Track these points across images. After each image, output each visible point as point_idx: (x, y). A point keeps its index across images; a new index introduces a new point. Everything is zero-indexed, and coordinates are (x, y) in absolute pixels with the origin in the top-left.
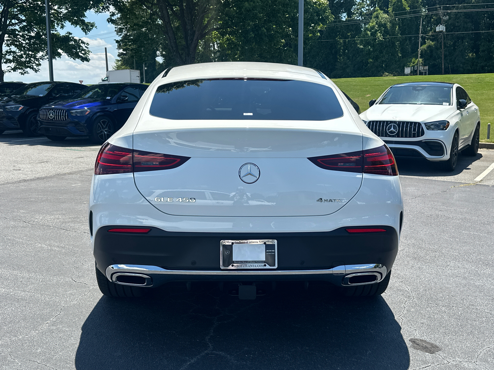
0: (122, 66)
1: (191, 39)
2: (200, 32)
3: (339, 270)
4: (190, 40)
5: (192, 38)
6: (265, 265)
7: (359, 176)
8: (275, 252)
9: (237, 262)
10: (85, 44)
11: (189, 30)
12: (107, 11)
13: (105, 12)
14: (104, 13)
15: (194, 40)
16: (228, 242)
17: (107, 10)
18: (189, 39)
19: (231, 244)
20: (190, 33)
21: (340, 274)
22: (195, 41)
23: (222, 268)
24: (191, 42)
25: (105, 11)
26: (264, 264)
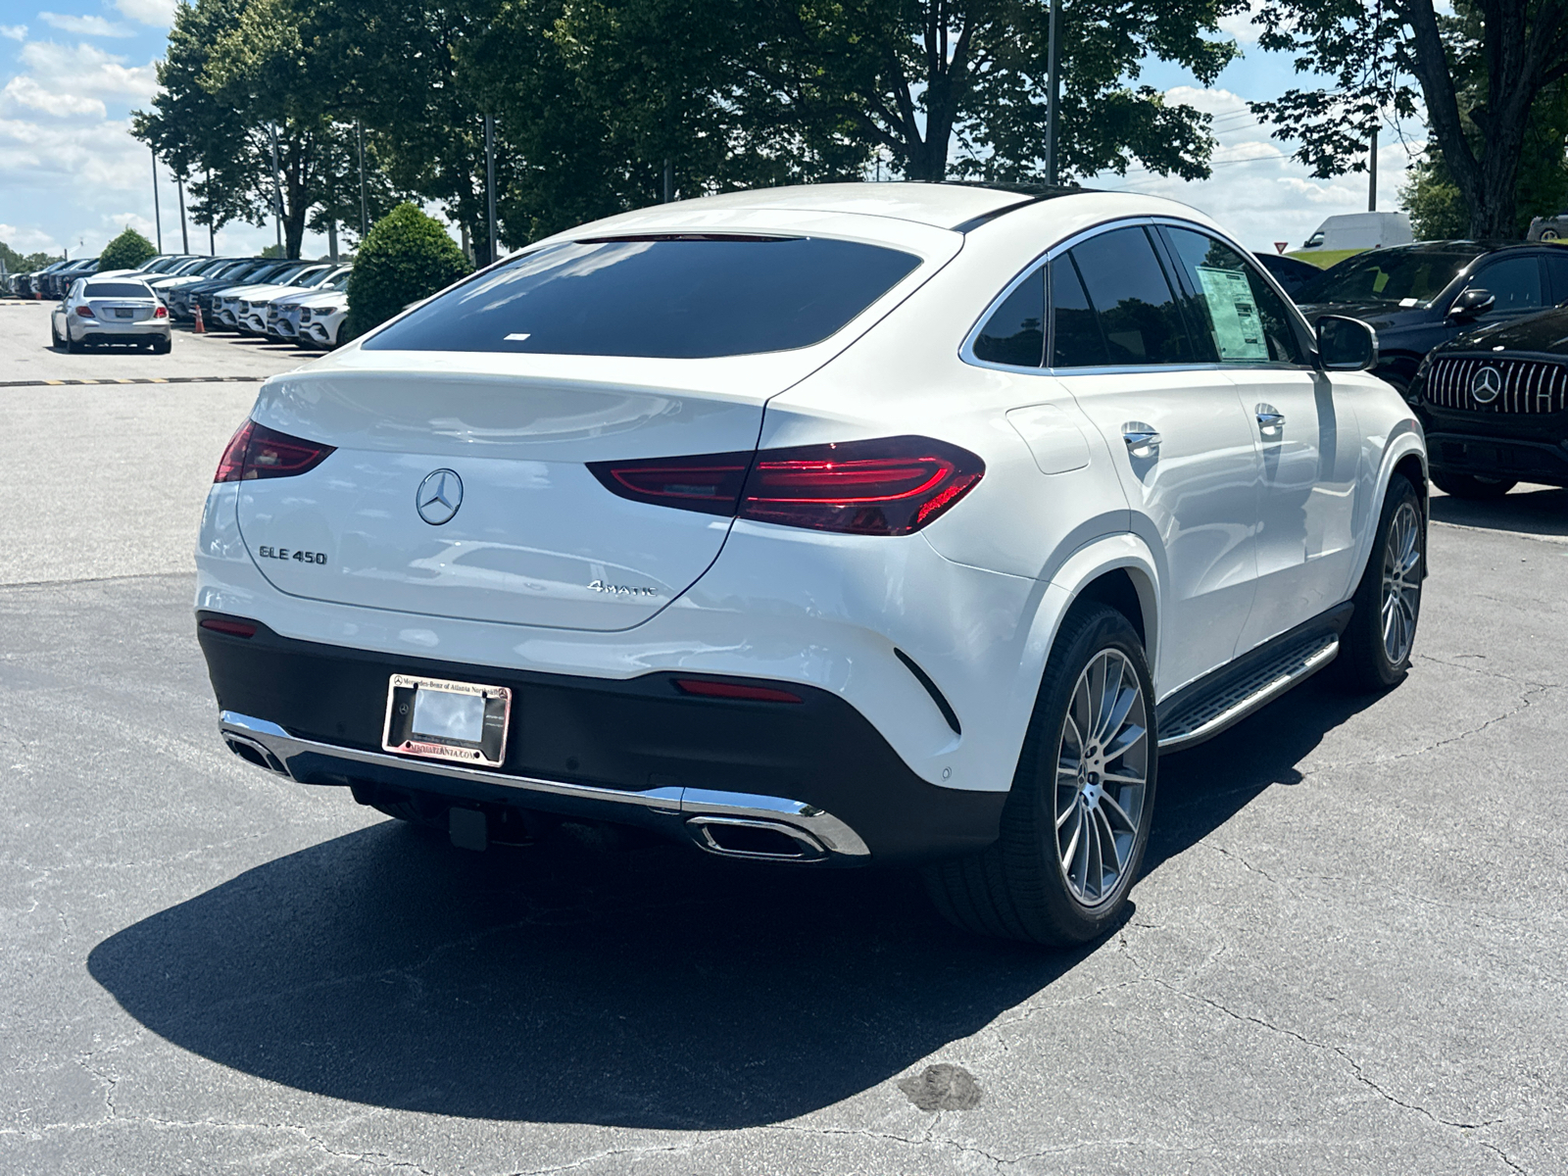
0: (1433, 185)
1: (1509, 82)
2: (1544, 53)
3: (665, 798)
4: (1507, 85)
5: (1513, 80)
6: (477, 755)
7: (720, 524)
8: (503, 723)
9: (422, 738)
10: (1198, 118)
11: (1506, 49)
12: (1242, 8)
13: (1237, 12)
14: (1233, 15)
15: (1520, 85)
16: (407, 681)
17: (1243, 5)
18: (1503, 84)
19: (411, 686)
20: (1510, 62)
21: (666, 810)
22: (1524, 88)
23: (385, 747)
24: (1510, 94)
25: (1239, 7)
26: (475, 751)
